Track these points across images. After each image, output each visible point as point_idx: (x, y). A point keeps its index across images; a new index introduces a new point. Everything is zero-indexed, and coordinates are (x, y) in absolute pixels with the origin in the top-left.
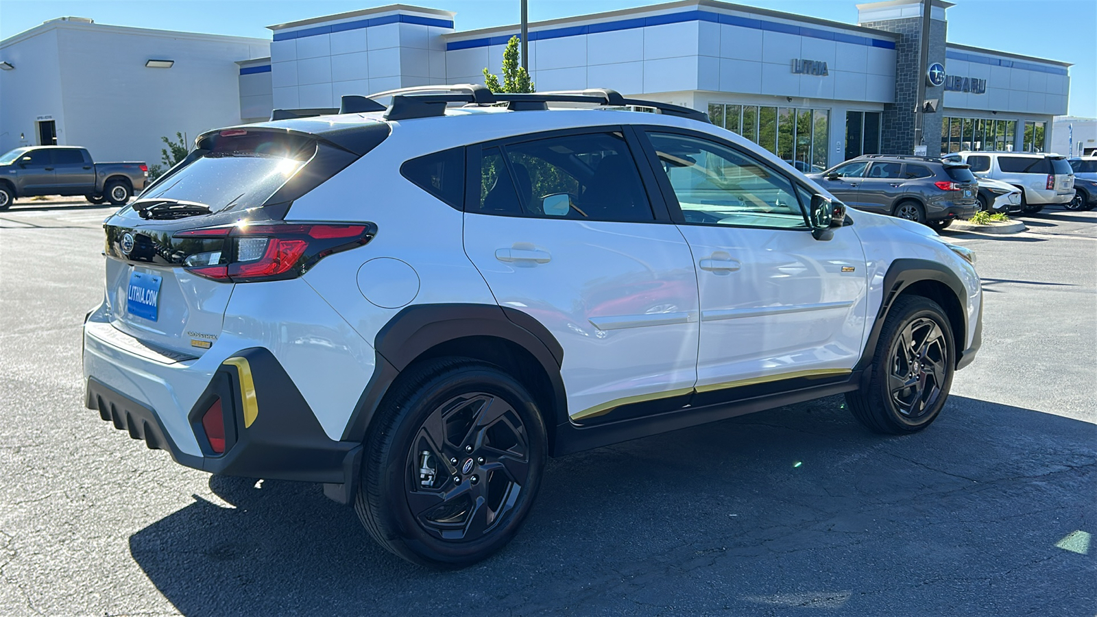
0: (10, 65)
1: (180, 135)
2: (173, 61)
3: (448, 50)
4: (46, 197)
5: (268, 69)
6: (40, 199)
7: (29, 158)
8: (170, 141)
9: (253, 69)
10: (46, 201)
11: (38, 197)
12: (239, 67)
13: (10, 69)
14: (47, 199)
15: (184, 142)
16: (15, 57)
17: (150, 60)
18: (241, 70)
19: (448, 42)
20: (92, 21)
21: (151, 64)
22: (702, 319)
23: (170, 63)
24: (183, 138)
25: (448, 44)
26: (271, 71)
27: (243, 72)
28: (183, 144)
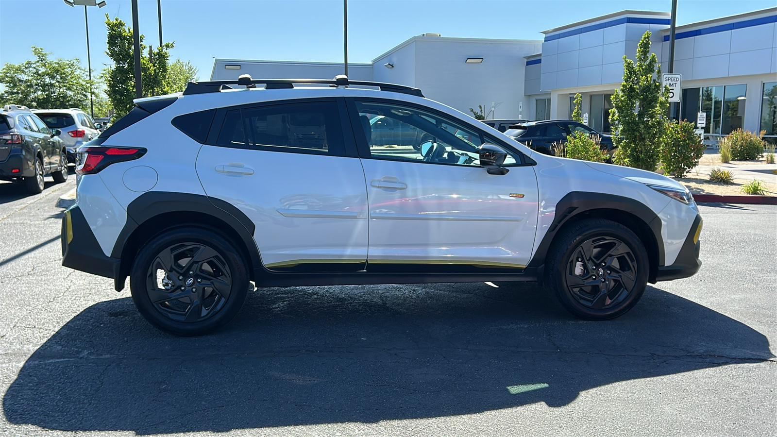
0: (392, 65)
1: (480, 107)
2: (483, 59)
3: (665, 41)
4: (393, 146)
5: (539, 61)
6: (389, 147)
7: (380, 122)
8: (474, 111)
9: (533, 61)
10: (392, 148)
11: (388, 146)
12: (526, 60)
13: (391, 68)
14: (393, 147)
15: (483, 111)
16: (395, 60)
17: (468, 59)
18: (527, 62)
19: (665, 35)
20: (440, 35)
21: (469, 61)
22: (370, 218)
23: (481, 60)
24: (483, 109)
25: (665, 36)
26: (541, 63)
27: (528, 63)
28: (482, 113)
